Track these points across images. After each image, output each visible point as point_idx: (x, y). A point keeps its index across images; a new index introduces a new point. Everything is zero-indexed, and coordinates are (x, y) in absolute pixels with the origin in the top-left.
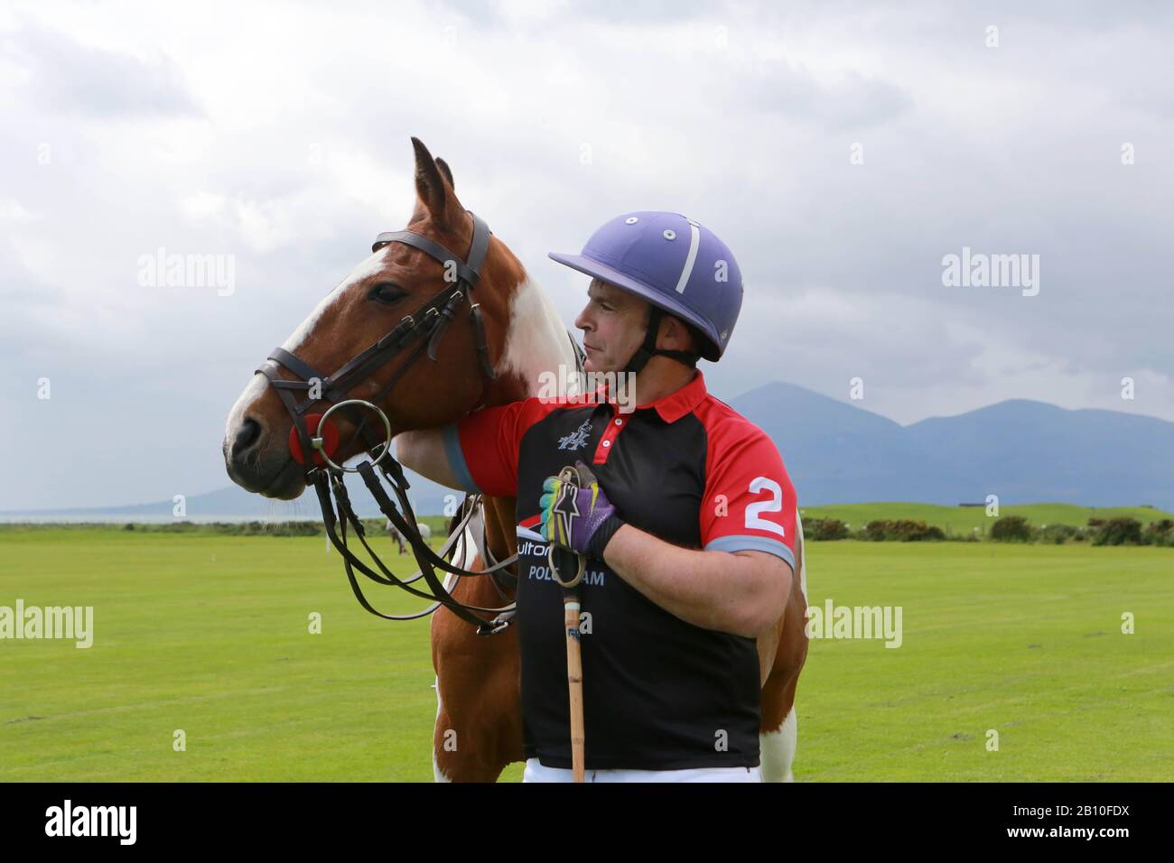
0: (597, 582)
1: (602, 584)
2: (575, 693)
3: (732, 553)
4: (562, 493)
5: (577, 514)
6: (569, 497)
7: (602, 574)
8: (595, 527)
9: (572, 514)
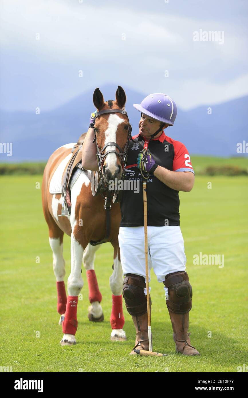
0: (150, 181)
1: (151, 182)
2: (145, 204)
3: (183, 172)
4: (143, 156)
5: (147, 162)
6: (145, 158)
7: (151, 179)
8: (152, 166)
9: (146, 162)
